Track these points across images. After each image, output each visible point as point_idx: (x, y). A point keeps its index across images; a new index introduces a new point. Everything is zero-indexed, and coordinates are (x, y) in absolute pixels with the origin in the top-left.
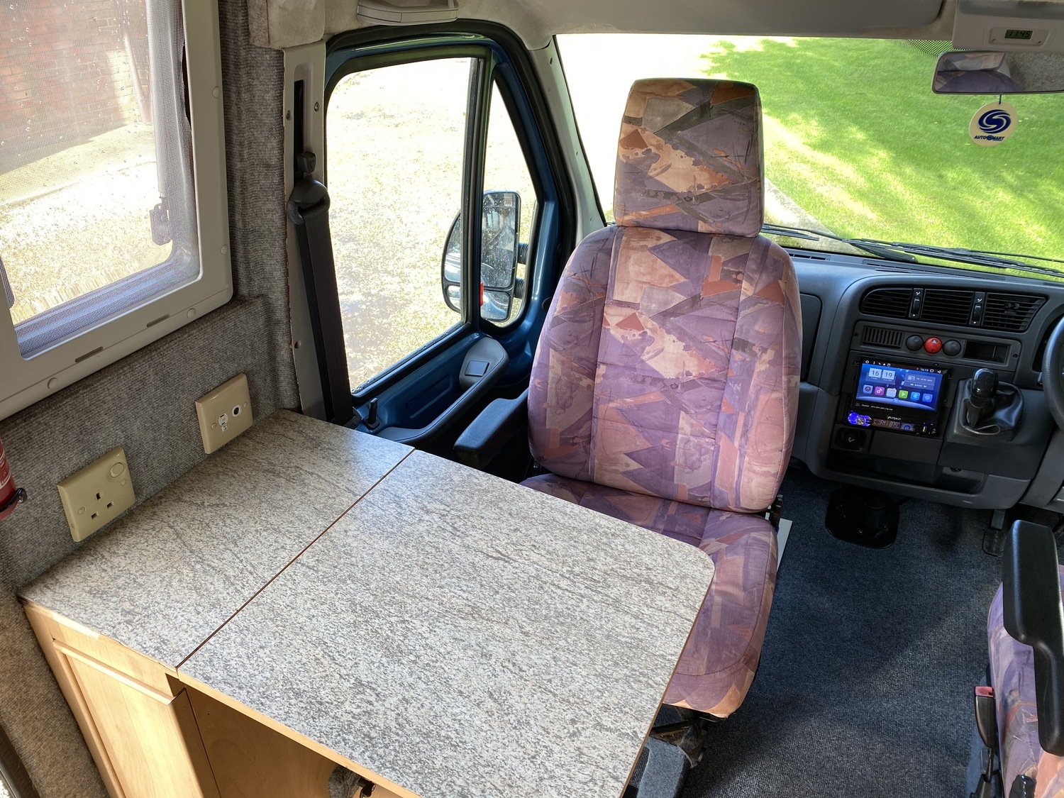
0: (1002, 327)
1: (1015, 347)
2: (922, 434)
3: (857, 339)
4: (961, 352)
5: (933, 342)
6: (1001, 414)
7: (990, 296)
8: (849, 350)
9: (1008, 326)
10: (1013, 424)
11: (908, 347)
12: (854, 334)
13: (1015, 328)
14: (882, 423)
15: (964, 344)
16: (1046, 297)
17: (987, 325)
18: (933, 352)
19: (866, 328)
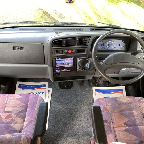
0: (83, 45)
1: (86, 49)
2: (72, 71)
3: (53, 53)
4: (76, 52)
5: (70, 51)
6: (86, 65)
7: (79, 38)
8: (52, 56)
9: (84, 45)
10: (89, 67)
11: (65, 53)
12: (52, 52)
13: (85, 45)
14: (63, 71)
15: (76, 50)
16: (91, 37)
17: (80, 45)
18: (70, 53)
19: (55, 51)
